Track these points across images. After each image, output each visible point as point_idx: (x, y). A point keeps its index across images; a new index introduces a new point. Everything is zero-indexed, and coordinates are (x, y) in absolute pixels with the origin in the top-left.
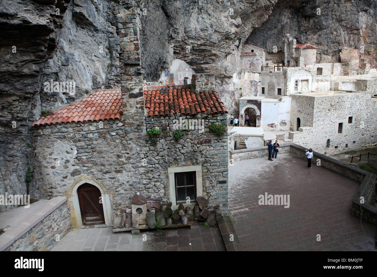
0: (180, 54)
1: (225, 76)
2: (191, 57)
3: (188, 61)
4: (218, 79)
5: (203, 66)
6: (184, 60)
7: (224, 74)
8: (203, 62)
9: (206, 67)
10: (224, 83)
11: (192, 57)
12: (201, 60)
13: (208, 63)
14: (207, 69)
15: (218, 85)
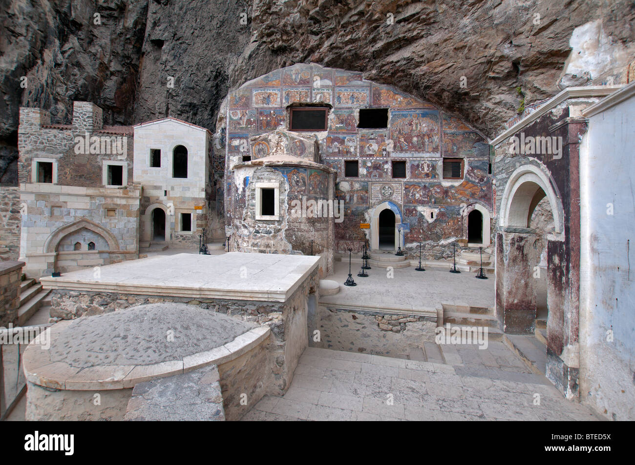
0: (293, 50)
1: (516, 64)
2: (327, 44)
3: (326, 60)
4: (491, 85)
5: (394, 58)
6: (313, 61)
7: (502, 58)
8: (380, 45)
9: (404, 59)
10: (529, 95)
11: (330, 43)
12: (374, 41)
13: (407, 42)
14: (418, 65)
15: (511, 113)
